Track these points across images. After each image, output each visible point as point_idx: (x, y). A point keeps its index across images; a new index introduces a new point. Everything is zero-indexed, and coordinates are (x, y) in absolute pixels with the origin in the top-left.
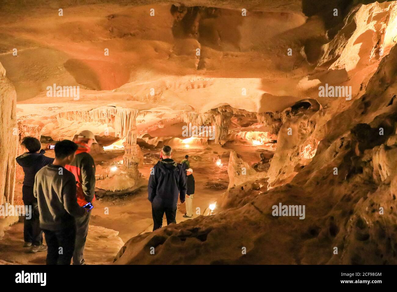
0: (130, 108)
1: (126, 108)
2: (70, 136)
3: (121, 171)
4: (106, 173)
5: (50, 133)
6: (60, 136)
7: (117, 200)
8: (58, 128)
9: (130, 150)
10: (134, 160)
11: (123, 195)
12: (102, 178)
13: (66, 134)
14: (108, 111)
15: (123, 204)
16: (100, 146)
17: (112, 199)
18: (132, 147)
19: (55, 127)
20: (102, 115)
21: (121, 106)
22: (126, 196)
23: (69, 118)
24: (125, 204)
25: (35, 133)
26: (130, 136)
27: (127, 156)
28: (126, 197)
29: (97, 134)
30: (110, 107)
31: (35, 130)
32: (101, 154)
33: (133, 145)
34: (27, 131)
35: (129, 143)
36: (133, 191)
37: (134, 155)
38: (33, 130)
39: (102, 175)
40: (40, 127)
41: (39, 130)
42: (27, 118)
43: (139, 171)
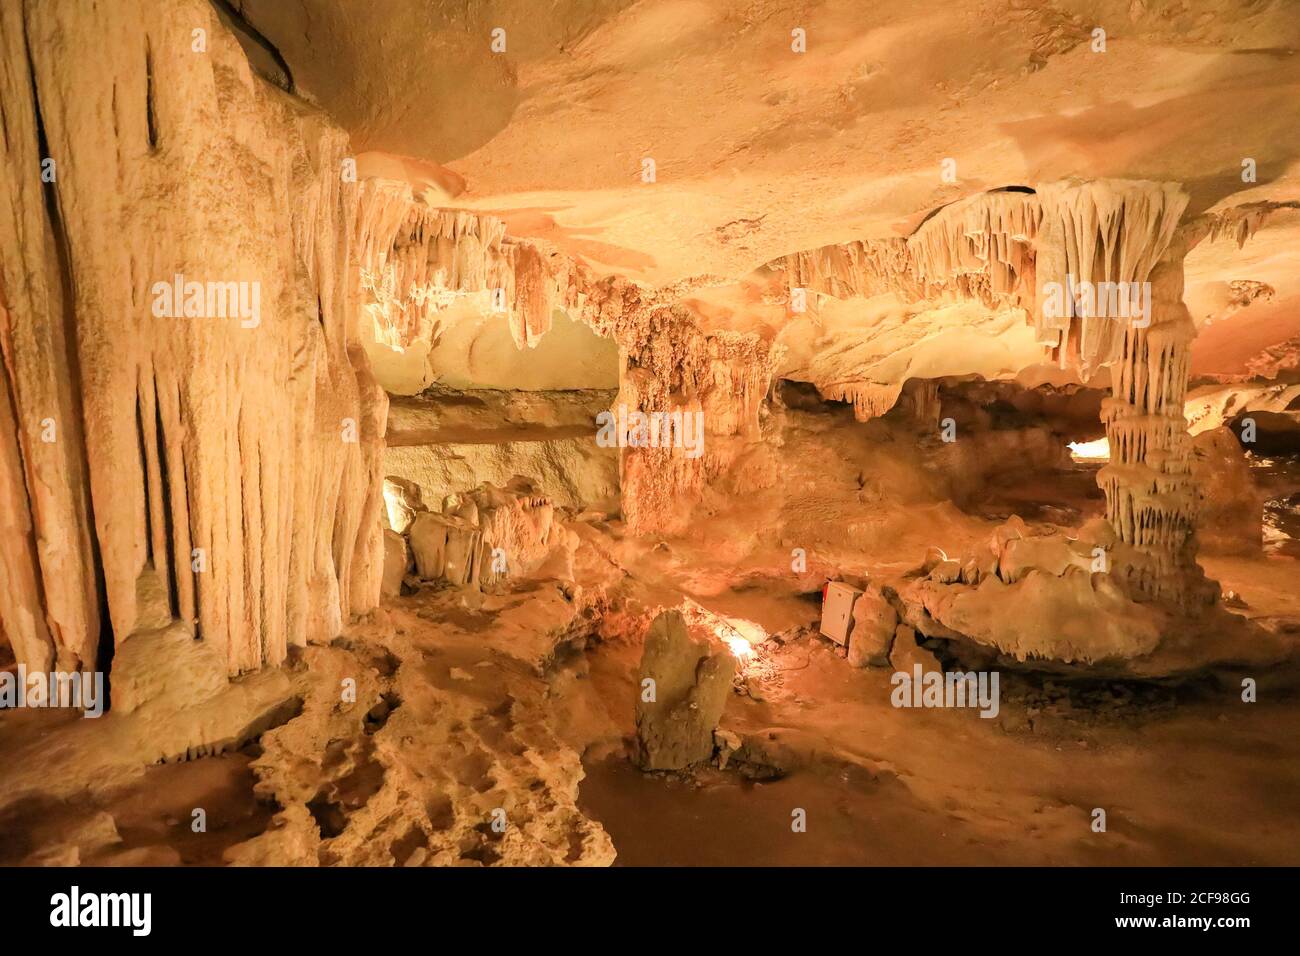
0: (1115, 182)
1: (1092, 181)
2: (884, 382)
3: (1073, 553)
4: (990, 551)
5: (805, 368)
6: (846, 380)
7: (1052, 710)
8: (830, 343)
9: (1143, 439)
10: (1163, 498)
11: (1104, 690)
12: (971, 577)
13: (867, 370)
14: (994, 222)
15: (1083, 744)
16: (1055, 437)
17: (1030, 698)
18: (1152, 423)
19: (819, 341)
20: (964, 246)
21: (1063, 179)
22: (1118, 694)
23: (835, 287)
24: (1093, 745)
25: (747, 363)
26: (1138, 366)
27: (1121, 472)
28: (1119, 702)
29: (1003, 371)
30: (1001, 197)
31: (747, 353)
32: (1056, 473)
33: (1157, 414)
34: (719, 358)
35: (1132, 402)
36: (1167, 679)
37: (1163, 471)
38: (742, 353)
39: (972, 562)
40: (764, 343)
41: (761, 354)
42: (677, 293)
43: (1201, 570)
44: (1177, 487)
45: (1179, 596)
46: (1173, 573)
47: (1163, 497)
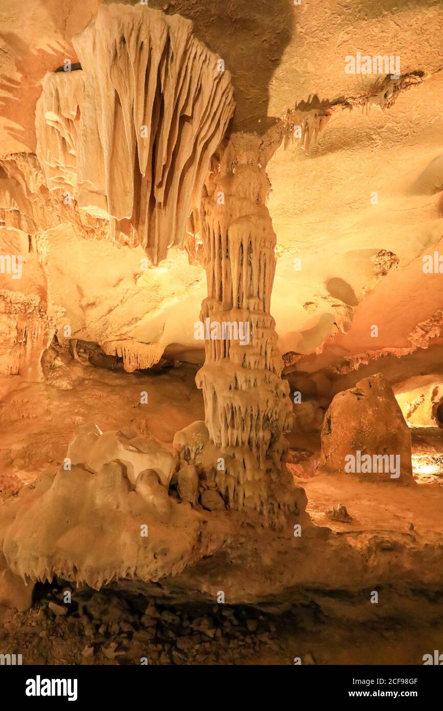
2: (146, 342)
6: (116, 338)
8: (94, 304)
13: (130, 331)
25: (30, 318)
31: (30, 311)
37: (243, 365)
38: (26, 310)
40: (43, 303)
44: (259, 383)
45: (262, 504)
46: (257, 478)
47: (244, 392)
